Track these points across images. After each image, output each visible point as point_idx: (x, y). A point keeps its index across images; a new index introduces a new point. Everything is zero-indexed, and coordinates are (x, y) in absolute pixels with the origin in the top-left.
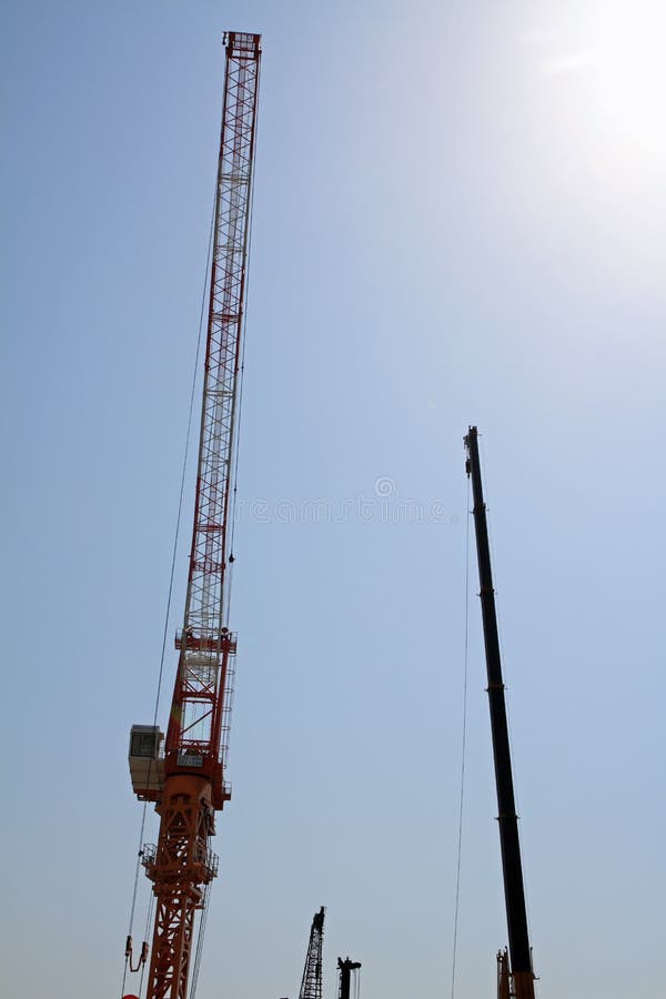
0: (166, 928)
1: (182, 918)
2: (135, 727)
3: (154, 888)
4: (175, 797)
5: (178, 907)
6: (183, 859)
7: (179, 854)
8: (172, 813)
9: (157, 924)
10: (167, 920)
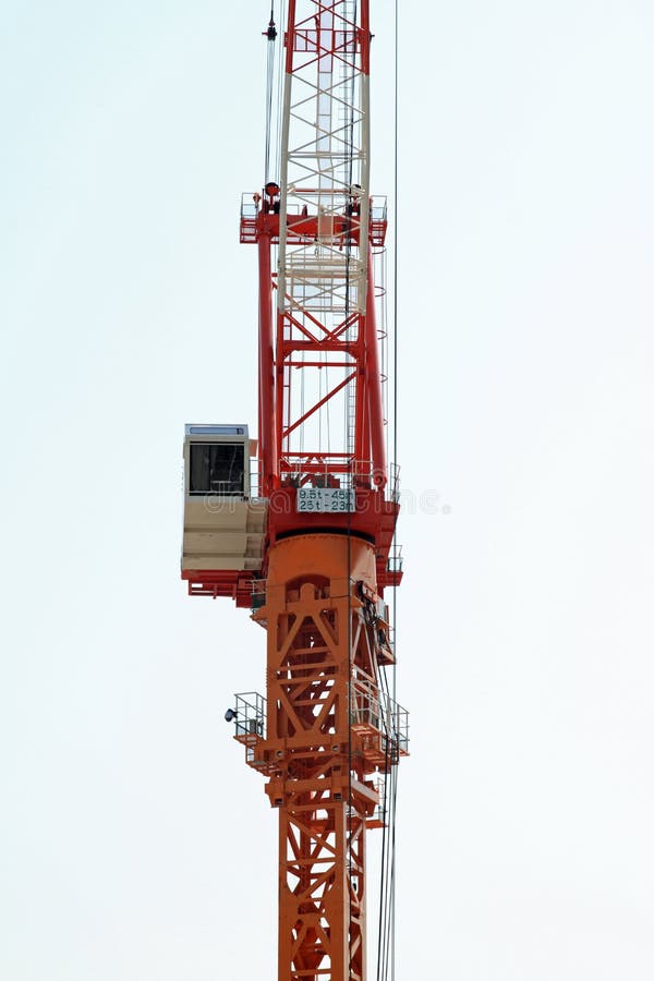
0: (305, 875)
1: (338, 851)
2: (191, 428)
3: (268, 789)
4: (294, 585)
5: (329, 826)
6: (330, 721)
7: (317, 711)
8: (292, 618)
9: (285, 866)
10: (306, 856)
